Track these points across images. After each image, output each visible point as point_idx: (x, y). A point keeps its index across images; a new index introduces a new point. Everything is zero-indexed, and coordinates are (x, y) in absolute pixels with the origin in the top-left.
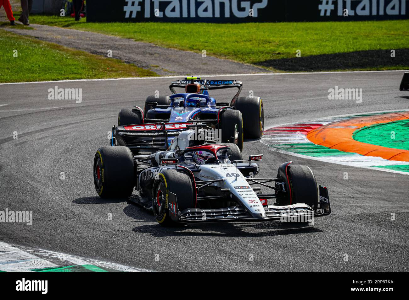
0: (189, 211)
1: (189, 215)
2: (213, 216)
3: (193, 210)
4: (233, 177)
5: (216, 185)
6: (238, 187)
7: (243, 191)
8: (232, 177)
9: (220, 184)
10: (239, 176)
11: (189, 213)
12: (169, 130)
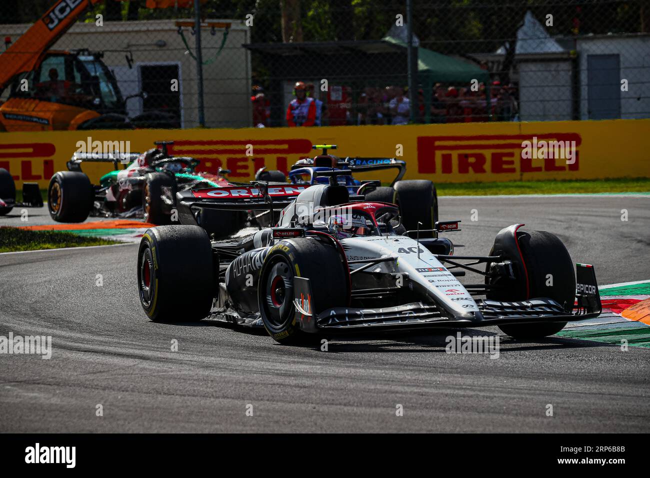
0: (333, 312)
1: (333, 320)
2: (381, 321)
3: (341, 312)
4: (411, 253)
5: (378, 270)
6: (424, 269)
7: (433, 276)
8: (409, 253)
9: (388, 267)
10: (423, 252)
11: (333, 316)
12: (275, 198)
